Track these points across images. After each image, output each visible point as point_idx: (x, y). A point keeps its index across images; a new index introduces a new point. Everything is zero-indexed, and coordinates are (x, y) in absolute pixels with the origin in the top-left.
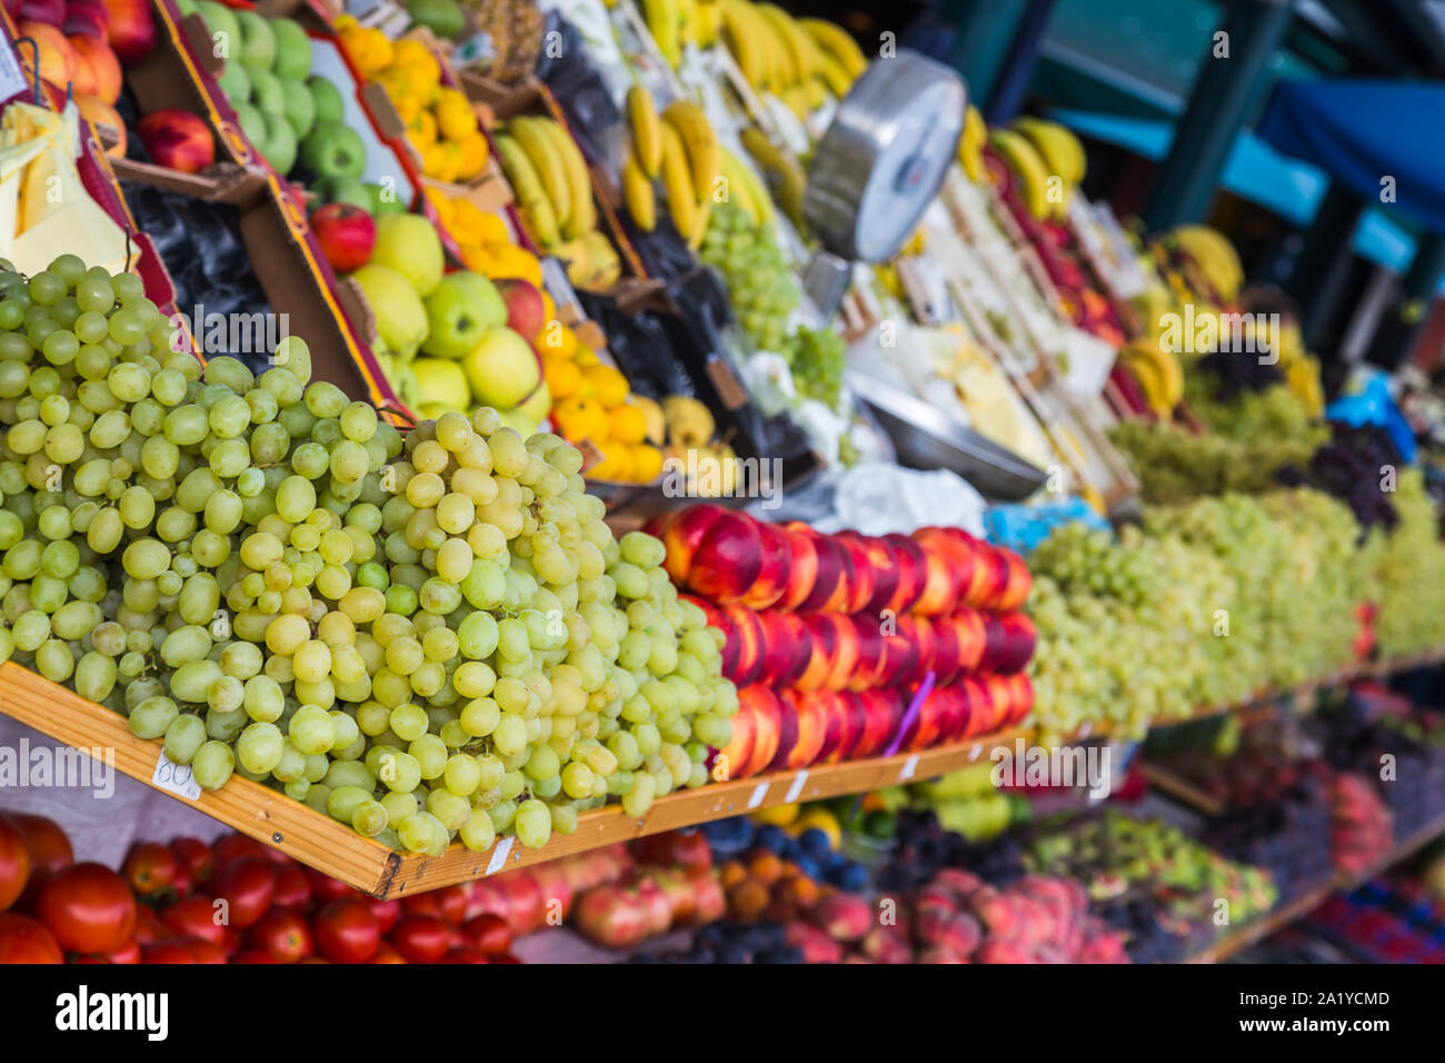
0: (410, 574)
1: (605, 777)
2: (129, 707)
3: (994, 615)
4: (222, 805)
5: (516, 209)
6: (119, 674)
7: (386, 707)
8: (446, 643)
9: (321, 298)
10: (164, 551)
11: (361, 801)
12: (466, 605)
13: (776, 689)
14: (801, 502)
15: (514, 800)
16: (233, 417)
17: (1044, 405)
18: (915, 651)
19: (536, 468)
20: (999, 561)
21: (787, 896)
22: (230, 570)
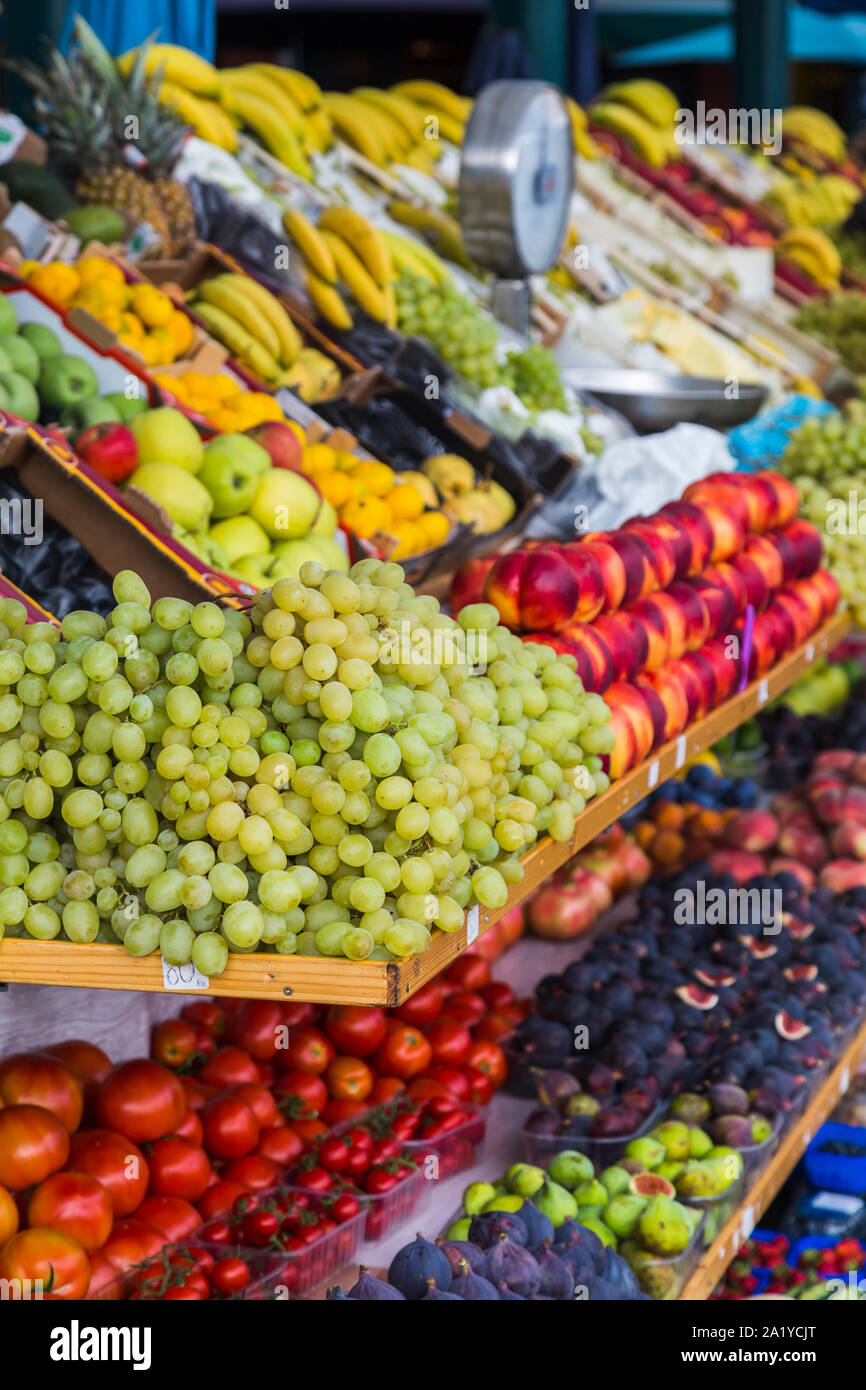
0: (304, 728)
1: (531, 823)
2: (119, 935)
3: (777, 531)
4: (230, 983)
5: (235, 362)
6: (99, 911)
7: (331, 846)
8: (359, 773)
9: (114, 514)
10: (93, 795)
11: (344, 933)
12: (361, 735)
13: (631, 680)
14: (572, 501)
15: (466, 875)
16: (103, 661)
17: (730, 324)
18: (728, 594)
19: (369, 595)
20: (763, 487)
21: (698, 833)
22: (155, 786)
